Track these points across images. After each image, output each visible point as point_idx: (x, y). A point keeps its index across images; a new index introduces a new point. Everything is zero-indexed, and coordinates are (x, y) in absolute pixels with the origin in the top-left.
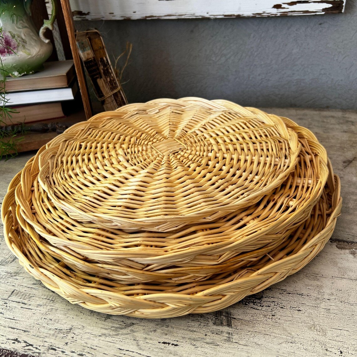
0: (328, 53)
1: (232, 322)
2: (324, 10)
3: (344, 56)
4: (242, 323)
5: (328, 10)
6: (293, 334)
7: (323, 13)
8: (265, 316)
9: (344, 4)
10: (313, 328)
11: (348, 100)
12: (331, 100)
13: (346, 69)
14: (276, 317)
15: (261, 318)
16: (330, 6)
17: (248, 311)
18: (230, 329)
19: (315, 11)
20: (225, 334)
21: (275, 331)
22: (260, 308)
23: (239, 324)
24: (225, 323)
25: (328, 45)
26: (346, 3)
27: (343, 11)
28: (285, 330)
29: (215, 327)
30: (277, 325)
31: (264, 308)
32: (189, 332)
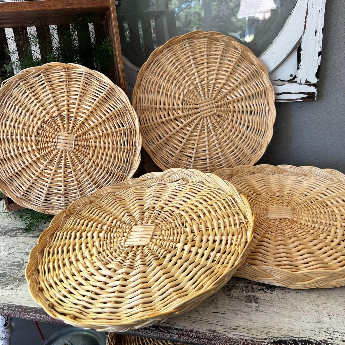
0: (307, 127)
1: (258, 301)
2: (301, 99)
3: (319, 129)
4: (264, 302)
5: (305, 99)
6: (298, 306)
7: (301, 100)
8: (279, 297)
9: (316, 95)
10: (310, 303)
11: (325, 161)
12: (312, 161)
13: (321, 138)
14: (286, 298)
15: (276, 298)
16: (306, 96)
17: (267, 295)
18: (257, 305)
19: (295, 99)
20: (254, 307)
21: (286, 305)
22: (275, 293)
23: (263, 302)
24: (253, 302)
25: (307, 122)
26: (317, 93)
27: (315, 99)
28: (292, 304)
29: (247, 304)
30: (287, 302)
31: (278, 293)
32: (231, 307)
